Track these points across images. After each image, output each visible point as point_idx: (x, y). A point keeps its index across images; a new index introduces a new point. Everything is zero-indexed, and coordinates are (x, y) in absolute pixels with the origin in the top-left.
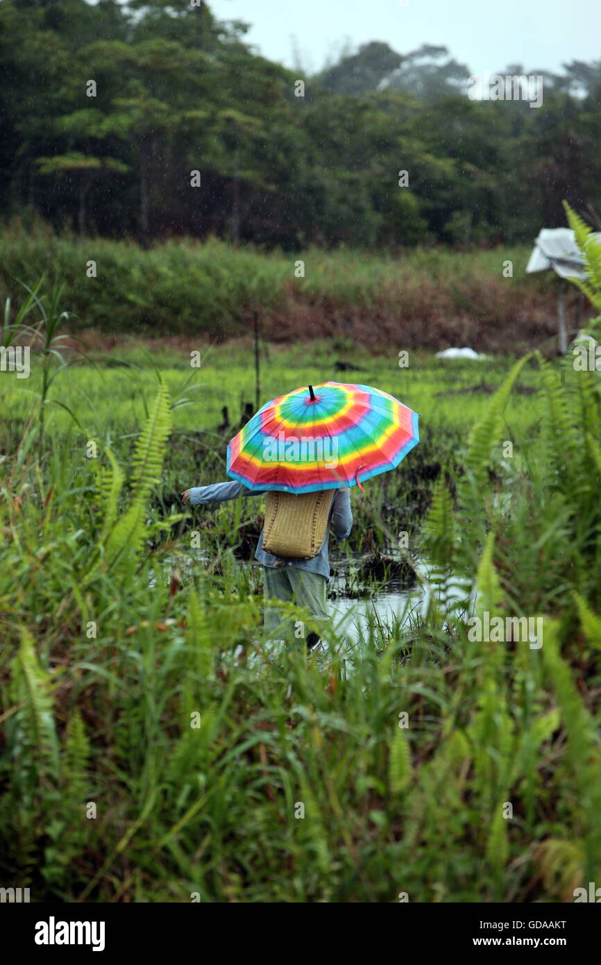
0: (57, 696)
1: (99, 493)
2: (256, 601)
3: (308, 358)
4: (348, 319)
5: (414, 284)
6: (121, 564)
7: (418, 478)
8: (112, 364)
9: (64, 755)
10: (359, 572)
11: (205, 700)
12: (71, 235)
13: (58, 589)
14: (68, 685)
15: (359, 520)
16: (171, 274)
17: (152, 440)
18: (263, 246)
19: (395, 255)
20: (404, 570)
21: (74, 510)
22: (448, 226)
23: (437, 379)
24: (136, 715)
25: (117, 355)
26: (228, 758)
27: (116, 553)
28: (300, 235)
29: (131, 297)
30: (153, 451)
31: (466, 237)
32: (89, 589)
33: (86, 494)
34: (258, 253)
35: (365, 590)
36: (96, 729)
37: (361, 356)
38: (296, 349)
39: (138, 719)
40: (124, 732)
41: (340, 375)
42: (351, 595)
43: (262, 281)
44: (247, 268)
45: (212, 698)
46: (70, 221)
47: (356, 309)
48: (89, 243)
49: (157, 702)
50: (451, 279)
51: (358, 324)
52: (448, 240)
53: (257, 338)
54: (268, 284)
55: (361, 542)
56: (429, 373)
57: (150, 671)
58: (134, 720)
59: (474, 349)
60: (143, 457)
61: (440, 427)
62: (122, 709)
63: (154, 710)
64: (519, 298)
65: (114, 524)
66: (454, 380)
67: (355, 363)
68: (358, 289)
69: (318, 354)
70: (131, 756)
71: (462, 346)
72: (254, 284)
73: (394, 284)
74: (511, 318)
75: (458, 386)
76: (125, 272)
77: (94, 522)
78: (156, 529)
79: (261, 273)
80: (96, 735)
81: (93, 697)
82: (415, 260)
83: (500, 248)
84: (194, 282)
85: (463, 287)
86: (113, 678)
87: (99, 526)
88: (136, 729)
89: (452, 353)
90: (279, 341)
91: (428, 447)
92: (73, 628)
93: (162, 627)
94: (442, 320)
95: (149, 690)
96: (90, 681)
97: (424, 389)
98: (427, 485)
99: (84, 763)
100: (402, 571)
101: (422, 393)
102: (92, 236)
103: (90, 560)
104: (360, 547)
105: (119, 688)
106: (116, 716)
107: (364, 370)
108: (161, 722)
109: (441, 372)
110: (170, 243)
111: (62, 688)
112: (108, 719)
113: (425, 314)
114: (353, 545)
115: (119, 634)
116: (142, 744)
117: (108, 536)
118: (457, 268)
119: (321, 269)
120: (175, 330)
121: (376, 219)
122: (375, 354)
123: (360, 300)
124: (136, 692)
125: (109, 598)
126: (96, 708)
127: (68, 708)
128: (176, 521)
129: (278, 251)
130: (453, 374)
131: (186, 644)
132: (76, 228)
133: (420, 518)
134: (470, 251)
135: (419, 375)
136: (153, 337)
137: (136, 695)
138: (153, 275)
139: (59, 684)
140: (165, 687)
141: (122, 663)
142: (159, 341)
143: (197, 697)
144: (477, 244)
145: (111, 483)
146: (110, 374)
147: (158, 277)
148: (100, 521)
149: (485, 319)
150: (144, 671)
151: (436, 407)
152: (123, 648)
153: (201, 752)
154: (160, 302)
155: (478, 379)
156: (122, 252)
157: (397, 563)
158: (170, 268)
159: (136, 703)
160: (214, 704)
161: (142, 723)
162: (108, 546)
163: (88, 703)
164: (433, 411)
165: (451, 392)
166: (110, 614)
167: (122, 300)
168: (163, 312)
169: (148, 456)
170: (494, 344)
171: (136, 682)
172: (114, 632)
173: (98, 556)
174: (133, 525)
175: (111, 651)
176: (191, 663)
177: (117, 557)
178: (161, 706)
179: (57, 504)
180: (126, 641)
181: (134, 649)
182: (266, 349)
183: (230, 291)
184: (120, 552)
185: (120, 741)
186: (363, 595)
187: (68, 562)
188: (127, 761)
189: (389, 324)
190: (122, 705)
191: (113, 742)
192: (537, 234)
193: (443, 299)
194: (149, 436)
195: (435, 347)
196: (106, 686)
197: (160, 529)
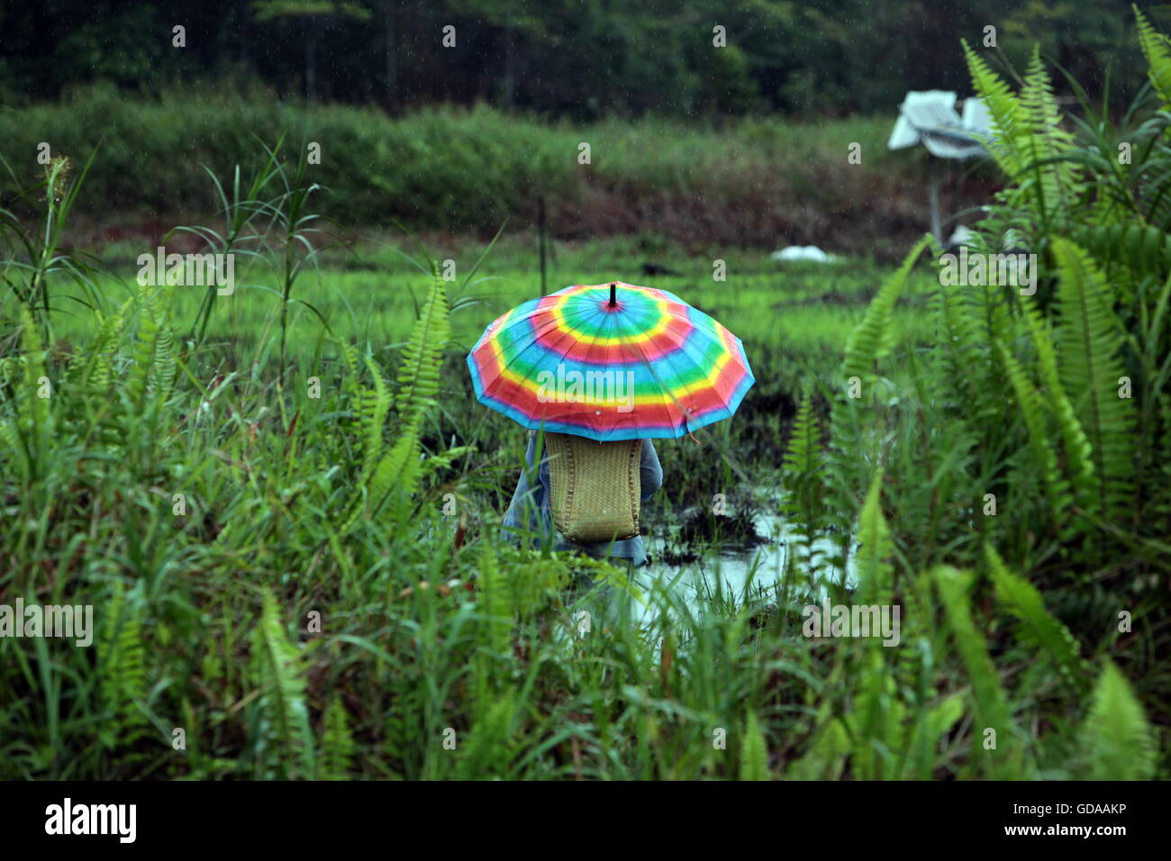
0: (310, 678)
1: (357, 420)
2: (560, 559)
3: (606, 259)
4: (657, 208)
5: (742, 163)
6: (388, 510)
7: (755, 412)
8: (352, 267)
9: (321, 752)
10: (682, 530)
11: (500, 683)
12: (297, 100)
13: (308, 541)
14: (323, 664)
15: (680, 463)
16: (427, 149)
17: (424, 348)
18: (546, 115)
19: (718, 127)
20: (740, 528)
21: (325, 442)
22: (786, 90)
23: (775, 287)
24: (412, 701)
25: (361, 253)
26: (529, 757)
27: (383, 496)
28: (593, 102)
29: (377, 180)
30: (425, 363)
31: (809, 103)
32: (347, 541)
33: (340, 421)
34: (539, 123)
35: (690, 553)
36: (360, 721)
37: (675, 257)
38: (591, 247)
39: (416, 706)
40: (398, 723)
41: (648, 280)
42: (671, 560)
43: (546, 160)
44: (526, 143)
45: (510, 681)
46: (297, 80)
47: (666, 195)
48: (322, 110)
49: (440, 685)
50: (788, 158)
51: (670, 216)
52: (785, 108)
53: (541, 233)
54: (553, 164)
55: (682, 493)
56: (764, 279)
57: (430, 645)
58: (410, 708)
59: (822, 247)
60: (414, 370)
61: (781, 347)
62: (394, 695)
63: (436, 696)
64: (879, 182)
65: (379, 460)
66: (795, 288)
67: (668, 267)
68: (670, 169)
69: (619, 254)
70: (406, 754)
71: (805, 244)
72: (536, 163)
73: (717, 163)
74: (868, 210)
75: (801, 296)
76: (368, 147)
77: (351, 458)
78: (432, 465)
79: (545, 149)
80: (360, 727)
81: (355, 679)
82: (742, 134)
83: (854, 117)
84: (458, 161)
85: (807, 169)
86: (382, 654)
87: (358, 462)
88: (412, 720)
89: (792, 253)
90: (569, 237)
91: (765, 372)
92: (329, 592)
93: (444, 589)
94: (780, 211)
95: (429, 670)
96: (353, 658)
97: (757, 299)
98: (765, 420)
99: (346, 762)
100: (737, 530)
101: (755, 304)
102: (325, 101)
103: (348, 505)
104: (680, 499)
105: (390, 666)
106: (386, 704)
107: (678, 275)
108: (444, 711)
109: (779, 277)
110: (427, 113)
111: (315, 667)
112: (375, 708)
113: (756, 204)
114: (673, 496)
115: (390, 598)
116: (420, 740)
117: (373, 473)
118: (798, 145)
119: (621, 145)
120: (433, 223)
121: (693, 80)
122: (694, 254)
123: (672, 183)
124: (412, 671)
125: (376, 551)
126: (360, 694)
127: (323, 694)
128: (457, 457)
129: (565, 122)
130: (795, 280)
131: (477, 609)
132: (303, 90)
133: (758, 461)
134: (814, 121)
135: (750, 281)
136: (404, 234)
137: (413, 677)
138: (403, 152)
139: (312, 662)
140: (449, 666)
141: (394, 634)
142: (412, 237)
143: (491, 679)
144: (824, 112)
145: (374, 406)
146: (350, 279)
147: (412, 155)
148: (360, 455)
149: (835, 210)
150: (424, 646)
151: (773, 321)
152: (393, 616)
153: (496, 749)
154: (415, 188)
155: (827, 286)
156: (363, 122)
157: (729, 519)
158: (427, 142)
159: (413, 686)
160: (512, 689)
161: (420, 712)
162: (372, 487)
163: (350, 686)
164: (772, 325)
165: (793, 303)
166: (377, 574)
167: (362, 184)
168: (416, 201)
169: (419, 369)
170: (847, 241)
171: (412, 660)
172: (383, 596)
173: (359, 499)
174: (403, 460)
175: (379, 620)
176: (483, 635)
177: (382, 502)
178: (445, 689)
179: (304, 434)
180: (398, 607)
181: (409, 618)
182: (552, 248)
183: (505, 173)
184: (387, 496)
185: (392, 734)
186: (688, 559)
187: (320, 507)
188: (400, 761)
189: (710, 216)
190: (395, 689)
191: (382, 737)
192: (902, 99)
193: (780, 184)
194: (421, 343)
195: (771, 246)
196: (373, 665)
197: (438, 465)
